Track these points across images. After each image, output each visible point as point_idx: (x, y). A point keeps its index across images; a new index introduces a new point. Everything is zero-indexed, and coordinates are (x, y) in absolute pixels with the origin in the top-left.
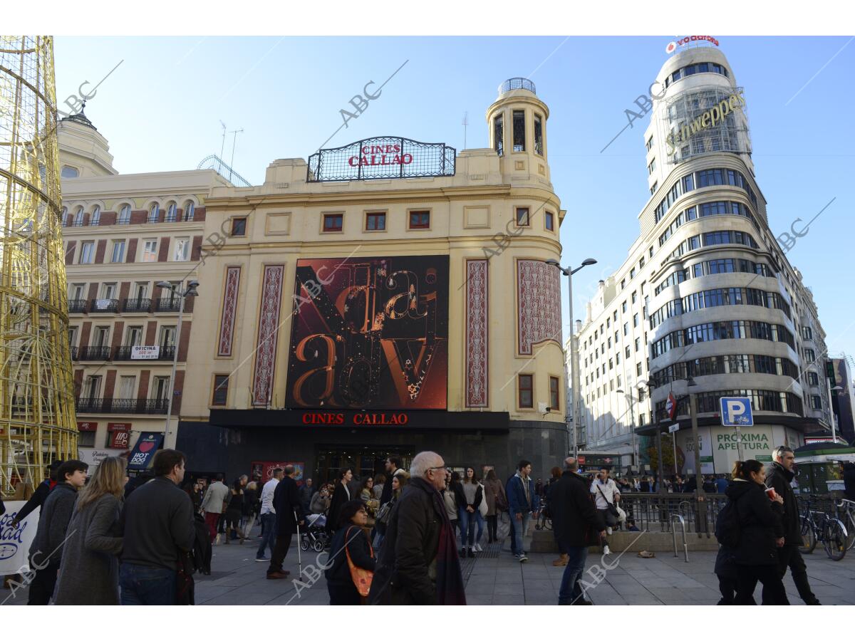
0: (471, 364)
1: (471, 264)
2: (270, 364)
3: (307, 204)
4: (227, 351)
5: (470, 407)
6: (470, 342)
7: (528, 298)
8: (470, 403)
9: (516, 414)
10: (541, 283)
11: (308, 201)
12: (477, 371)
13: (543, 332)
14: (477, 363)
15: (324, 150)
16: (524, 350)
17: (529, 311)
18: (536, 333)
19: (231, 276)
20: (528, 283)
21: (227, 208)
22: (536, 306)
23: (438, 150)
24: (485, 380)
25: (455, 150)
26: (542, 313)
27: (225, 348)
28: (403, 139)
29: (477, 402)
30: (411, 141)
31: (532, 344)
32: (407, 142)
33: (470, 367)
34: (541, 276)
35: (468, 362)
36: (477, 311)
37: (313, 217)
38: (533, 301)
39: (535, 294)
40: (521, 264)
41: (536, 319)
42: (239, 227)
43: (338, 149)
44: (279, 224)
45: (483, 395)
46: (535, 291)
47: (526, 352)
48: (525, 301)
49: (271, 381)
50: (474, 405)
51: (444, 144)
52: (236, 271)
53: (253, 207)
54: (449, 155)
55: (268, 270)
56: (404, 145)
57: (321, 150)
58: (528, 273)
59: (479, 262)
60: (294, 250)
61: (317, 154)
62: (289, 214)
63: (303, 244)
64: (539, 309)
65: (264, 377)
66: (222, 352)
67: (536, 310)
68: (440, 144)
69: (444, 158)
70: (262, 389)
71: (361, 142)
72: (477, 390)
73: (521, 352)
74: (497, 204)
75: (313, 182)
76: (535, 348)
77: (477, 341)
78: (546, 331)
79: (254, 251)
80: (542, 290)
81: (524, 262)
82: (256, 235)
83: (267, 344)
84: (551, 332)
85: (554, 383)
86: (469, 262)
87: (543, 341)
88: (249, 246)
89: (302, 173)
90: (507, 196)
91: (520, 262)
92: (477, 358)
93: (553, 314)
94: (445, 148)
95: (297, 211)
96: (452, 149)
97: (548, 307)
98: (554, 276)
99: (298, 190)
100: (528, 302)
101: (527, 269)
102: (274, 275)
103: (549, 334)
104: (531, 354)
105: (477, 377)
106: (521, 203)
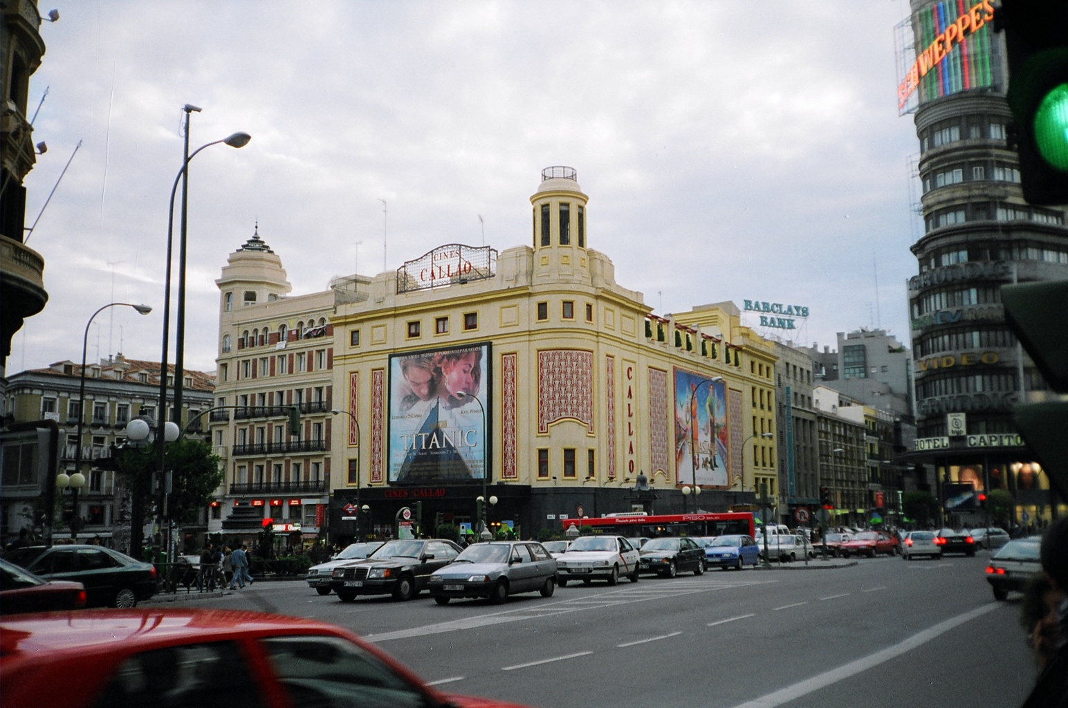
0: (506, 443)
1: (505, 358)
2: (380, 450)
3: (395, 316)
5: (506, 478)
6: (505, 424)
7: (545, 384)
8: (505, 475)
9: (536, 482)
11: (395, 314)
12: (509, 449)
13: (557, 413)
14: (509, 441)
15: (407, 262)
16: (542, 430)
17: (546, 395)
18: (551, 414)
19: (353, 380)
20: (545, 371)
21: (346, 324)
22: (552, 390)
23: (486, 252)
24: (514, 456)
25: (497, 251)
26: (557, 396)
27: (354, 440)
28: (460, 245)
29: (510, 474)
30: (466, 246)
31: (548, 423)
32: (464, 247)
33: (505, 445)
34: (557, 364)
37: (402, 324)
38: (549, 386)
39: (551, 380)
40: (541, 354)
41: (551, 402)
42: (355, 338)
43: (417, 260)
44: (379, 333)
45: (513, 468)
46: (551, 377)
47: (544, 431)
48: (543, 387)
50: (508, 476)
51: (489, 247)
52: (356, 376)
53: (361, 321)
54: (493, 256)
55: (374, 373)
56: (462, 251)
57: (405, 263)
58: (545, 362)
59: (511, 356)
61: (403, 267)
62: (385, 325)
63: (394, 350)
64: (554, 392)
66: (352, 441)
67: (551, 394)
68: (486, 247)
69: (490, 259)
71: (432, 252)
72: (509, 464)
73: (540, 431)
74: (523, 302)
75: (401, 292)
76: (551, 426)
77: (509, 423)
78: (561, 410)
79: (365, 358)
80: (557, 375)
81: (543, 352)
82: (365, 345)
83: (377, 434)
84: (566, 411)
85: (570, 454)
86: (504, 356)
87: (557, 420)
88: (362, 355)
89: (392, 287)
90: (530, 295)
91: (540, 352)
92: (509, 438)
93: (569, 395)
94: (490, 250)
95: (389, 322)
96: (495, 251)
97: (563, 389)
98: (572, 360)
99: (390, 303)
100: (545, 388)
101: (545, 358)
102: (378, 377)
103: (563, 414)
104: (547, 432)
105: (510, 454)
106: (542, 299)
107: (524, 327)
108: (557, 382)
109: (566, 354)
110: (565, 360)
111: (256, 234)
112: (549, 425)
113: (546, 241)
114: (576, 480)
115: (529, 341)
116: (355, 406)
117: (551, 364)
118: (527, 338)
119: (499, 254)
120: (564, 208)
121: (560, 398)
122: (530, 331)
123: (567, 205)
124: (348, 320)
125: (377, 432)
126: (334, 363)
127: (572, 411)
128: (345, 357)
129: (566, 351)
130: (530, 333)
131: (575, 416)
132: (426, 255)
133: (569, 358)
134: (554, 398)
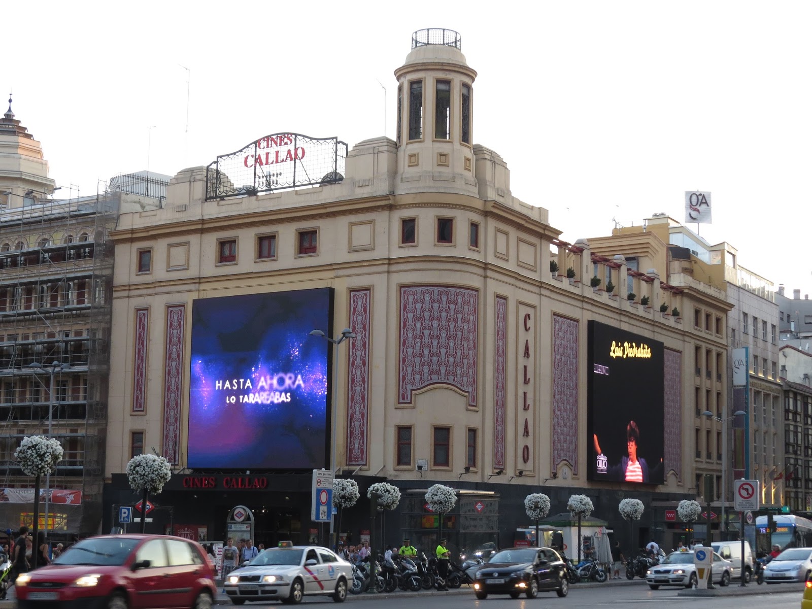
0: (352, 416)
1: (354, 296)
2: (176, 420)
3: (202, 231)
4: (140, 406)
5: (350, 465)
6: (352, 390)
7: (410, 335)
8: (350, 461)
9: (393, 473)
10: (427, 314)
11: (203, 227)
12: (357, 424)
13: (426, 375)
14: (357, 415)
15: (221, 157)
16: (403, 398)
17: (410, 351)
19: (141, 319)
20: (410, 315)
21: (132, 240)
22: (419, 344)
23: (331, 145)
24: (364, 435)
25: (347, 145)
26: (426, 352)
28: (296, 135)
29: (357, 459)
30: (304, 136)
31: (412, 390)
32: (301, 138)
33: (351, 419)
34: (427, 306)
35: (349, 415)
36: (359, 353)
37: (209, 244)
38: (415, 338)
39: (418, 329)
40: (405, 292)
41: (417, 360)
42: (144, 262)
43: (235, 153)
44: (178, 255)
45: (362, 452)
46: (418, 325)
47: (406, 401)
48: (407, 338)
49: (178, 439)
50: (354, 463)
51: (336, 138)
52: (144, 314)
53: (154, 237)
54: (342, 151)
55: (171, 311)
56: (298, 142)
57: (218, 157)
58: (411, 303)
59: (363, 292)
60: (192, 287)
61: (214, 162)
62: (187, 244)
63: (200, 280)
64: (422, 347)
65: (171, 435)
66: (136, 407)
67: (418, 348)
68: (332, 139)
69: (336, 155)
70: (171, 447)
71: (254, 143)
72: (357, 445)
73: (401, 401)
74: (381, 218)
75: (211, 198)
76: (416, 395)
77: (358, 388)
78: (431, 373)
79: (158, 290)
80: (427, 322)
81: (408, 289)
82: (159, 271)
83: (173, 398)
84: (438, 373)
85: (442, 435)
86: (353, 294)
87: (426, 385)
88: (155, 285)
89: (199, 189)
90: (391, 208)
91: (403, 290)
92: (358, 409)
93: (443, 351)
94: (337, 143)
95: (194, 239)
96: (344, 144)
97: (435, 343)
98: (448, 302)
99: (196, 213)
100: (410, 339)
101: (411, 298)
102: (176, 318)
103: (435, 377)
104: (410, 403)
105: (357, 431)
106: (408, 213)
107: (380, 253)
108: (427, 332)
109: (440, 294)
110: (439, 302)
111: (10, 110)
112: (413, 392)
113: (414, 132)
114: (452, 471)
115: (389, 272)
116: (142, 357)
117: (419, 306)
118: (385, 268)
119: (350, 149)
120: (442, 87)
121: (431, 355)
122: (389, 259)
123: (448, 82)
124: (135, 236)
125: (173, 395)
126: (115, 295)
127: (448, 373)
128: (129, 287)
129: (442, 289)
130: (390, 262)
131: (451, 381)
132: (247, 147)
133: (444, 299)
134: (421, 355)
